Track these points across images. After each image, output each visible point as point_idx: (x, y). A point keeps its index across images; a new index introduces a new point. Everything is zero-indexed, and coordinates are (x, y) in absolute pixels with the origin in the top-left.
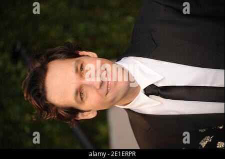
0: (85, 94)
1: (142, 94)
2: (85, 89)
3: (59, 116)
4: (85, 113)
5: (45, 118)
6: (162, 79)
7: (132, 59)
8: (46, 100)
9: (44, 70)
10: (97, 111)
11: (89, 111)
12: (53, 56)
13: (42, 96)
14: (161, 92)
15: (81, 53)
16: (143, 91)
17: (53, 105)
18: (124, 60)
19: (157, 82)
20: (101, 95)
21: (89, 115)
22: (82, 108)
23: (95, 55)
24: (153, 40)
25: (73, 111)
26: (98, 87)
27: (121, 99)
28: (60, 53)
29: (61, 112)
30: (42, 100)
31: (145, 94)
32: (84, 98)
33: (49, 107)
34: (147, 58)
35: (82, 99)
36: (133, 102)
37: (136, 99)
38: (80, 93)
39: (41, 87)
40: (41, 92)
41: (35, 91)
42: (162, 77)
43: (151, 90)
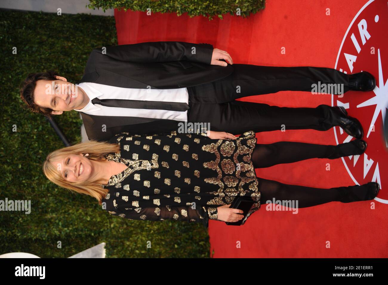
0: (57, 102)
1: (90, 103)
2: (57, 100)
3: (41, 112)
4: (56, 112)
5: (32, 111)
6: (102, 95)
7: (85, 83)
8: (34, 102)
9: (34, 85)
10: (63, 112)
11: (59, 111)
12: (40, 77)
13: (32, 99)
14: (101, 102)
15: (57, 77)
16: (91, 101)
17: (37, 105)
18: (80, 84)
19: (99, 97)
20: (66, 104)
21: (58, 113)
22: (54, 109)
23: (65, 79)
24: (97, 73)
25: (49, 110)
26: (65, 99)
27: (78, 107)
28: (44, 76)
29: (41, 110)
30: (31, 102)
31: (92, 103)
32: (56, 105)
33: (35, 106)
34: (94, 83)
35: (55, 104)
36: (84, 108)
37: (87, 105)
38: (54, 101)
39: (31, 95)
40: (31, 97)
41: (27, 96)
42: (102, 94)
43: (96, 101)
